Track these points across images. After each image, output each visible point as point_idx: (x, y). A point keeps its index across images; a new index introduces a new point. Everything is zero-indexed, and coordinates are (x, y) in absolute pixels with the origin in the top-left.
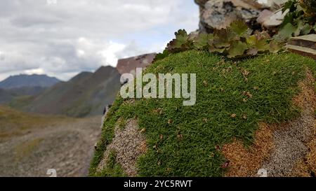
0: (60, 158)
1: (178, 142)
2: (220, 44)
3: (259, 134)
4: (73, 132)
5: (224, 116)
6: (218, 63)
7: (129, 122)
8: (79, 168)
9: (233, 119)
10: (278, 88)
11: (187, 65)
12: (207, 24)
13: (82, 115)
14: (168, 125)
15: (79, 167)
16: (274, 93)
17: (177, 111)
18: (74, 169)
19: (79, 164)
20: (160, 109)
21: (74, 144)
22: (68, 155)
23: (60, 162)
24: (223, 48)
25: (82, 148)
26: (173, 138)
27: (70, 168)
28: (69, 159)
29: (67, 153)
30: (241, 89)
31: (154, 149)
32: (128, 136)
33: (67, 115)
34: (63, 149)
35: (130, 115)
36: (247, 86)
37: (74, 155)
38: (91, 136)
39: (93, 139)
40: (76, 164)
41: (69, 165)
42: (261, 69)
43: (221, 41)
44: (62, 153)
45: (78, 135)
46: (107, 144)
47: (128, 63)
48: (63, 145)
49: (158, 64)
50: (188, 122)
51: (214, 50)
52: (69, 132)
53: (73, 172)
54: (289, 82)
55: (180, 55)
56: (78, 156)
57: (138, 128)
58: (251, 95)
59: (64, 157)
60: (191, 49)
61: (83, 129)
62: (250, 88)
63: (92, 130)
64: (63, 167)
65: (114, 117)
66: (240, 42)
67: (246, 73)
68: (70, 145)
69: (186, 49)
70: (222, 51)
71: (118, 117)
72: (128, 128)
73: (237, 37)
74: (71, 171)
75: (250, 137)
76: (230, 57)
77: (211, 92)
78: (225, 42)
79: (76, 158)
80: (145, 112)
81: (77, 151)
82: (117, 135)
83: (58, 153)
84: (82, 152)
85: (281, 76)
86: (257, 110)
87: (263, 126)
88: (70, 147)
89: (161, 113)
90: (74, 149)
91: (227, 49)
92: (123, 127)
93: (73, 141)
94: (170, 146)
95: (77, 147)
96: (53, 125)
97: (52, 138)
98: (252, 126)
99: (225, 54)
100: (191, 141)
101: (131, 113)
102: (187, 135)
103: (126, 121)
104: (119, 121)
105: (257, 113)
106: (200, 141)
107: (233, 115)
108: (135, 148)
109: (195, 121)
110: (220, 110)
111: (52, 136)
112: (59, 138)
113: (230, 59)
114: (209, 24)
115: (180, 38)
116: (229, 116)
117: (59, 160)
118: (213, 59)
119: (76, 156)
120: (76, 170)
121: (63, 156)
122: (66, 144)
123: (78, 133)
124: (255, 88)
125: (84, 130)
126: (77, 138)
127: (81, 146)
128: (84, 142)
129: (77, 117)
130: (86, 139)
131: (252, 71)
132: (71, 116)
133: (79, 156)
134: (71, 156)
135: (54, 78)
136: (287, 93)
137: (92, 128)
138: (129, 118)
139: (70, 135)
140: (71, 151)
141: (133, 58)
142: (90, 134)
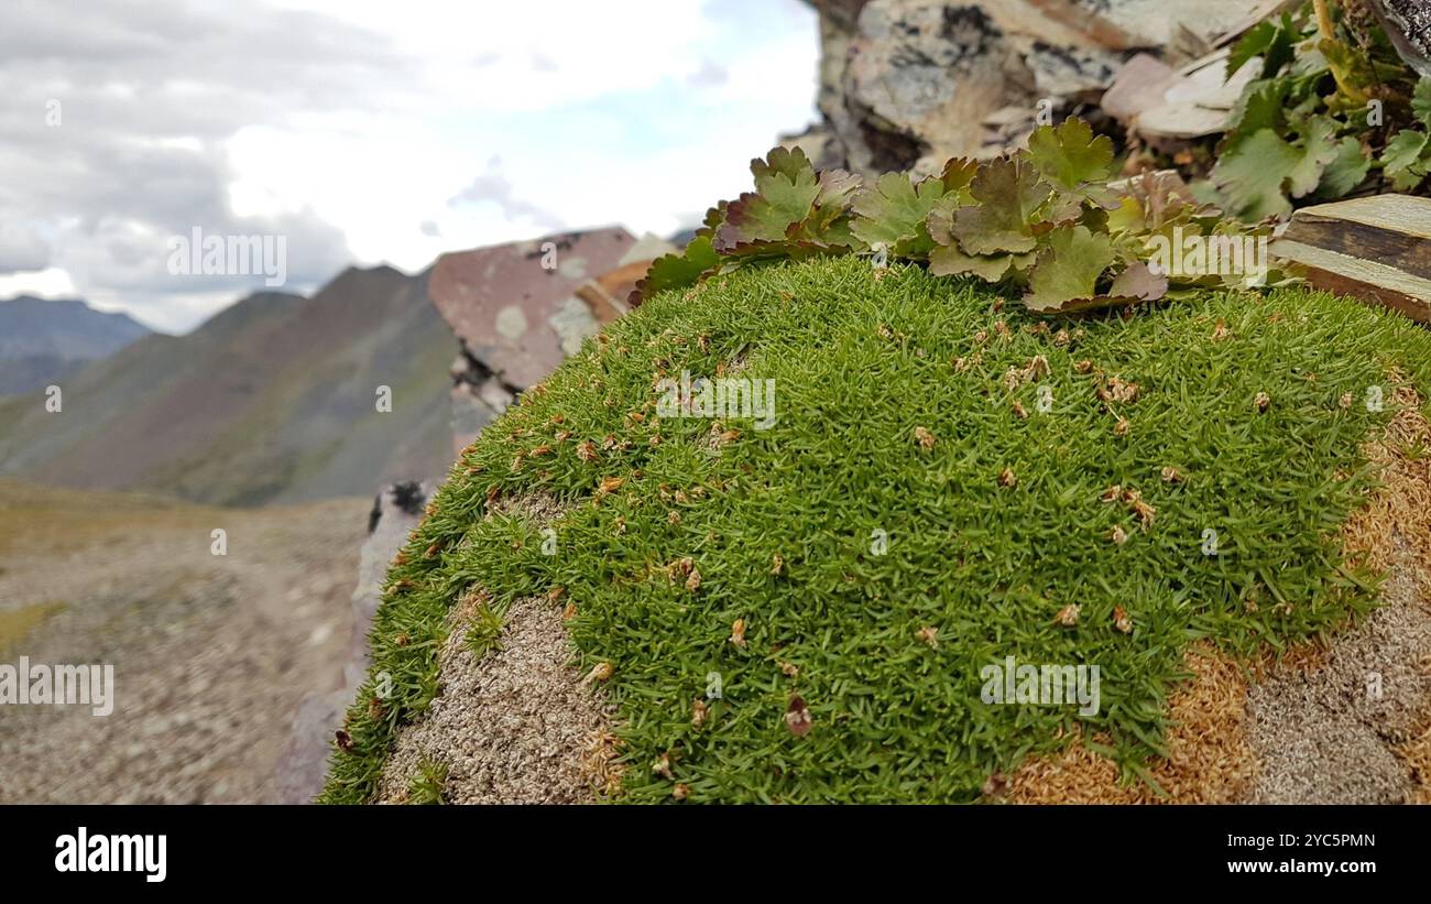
0: (145, 697)
1: (788, 746)
2: (988, 237)
3: (1189, 706)
4: (210, 577)
5: (1020, 618)
6: (980, 335)
7: (519, 619)
8: (234, 746)
9: (1072, 632)
10: (1276, 473)
11: (827, 337)
12: (870, 110)
13: (252, 498)
14: (729, 649)
15: (240, 738)
16: (1264, 500)
17: (783, 578)
18: (211, 747)
19: (235, 725)
20: (688, 559)
21: (213, 628)
22: (184, 679)
23: (144, 713)
24: (999, 255)
25: (253, 652)
26: (758, 723)
27: (192, 741)
28: (188, 699)
29: (178, 671)
30: (1096, 472)
31: (660, 776)
32: (514, 695)
33: (183, 492)
34: (159, 651)
35: (524, 581)
36: (1128, 458)
37: (214, 682)
38: (295, 594)
39: (303, 611)
40: (220, 726)
41: (190, 727)
42: (1195, 373)
43: (989, 223)
44: (154, 669)
45: (234, 592)
46: (403, 721)
47: (490, 271)
48: (163, 636)
49: (664, 316)
50: (836, 640)
51: (957, 267)
52: (188, 575)
53: (205, 763)
54: (1326, 445)
55: (780, 280)
56: (234, 688)
57: (572, 658)
58: (1147, 509)
59: (162, 692)
60: (838, 252)
61: (258, 560)
62: (1144, 473)
63: (297, 569)
64: (159, 736)
65: (438, 585)
66: (1082, 232)
67: (1122, 391)
68: (192, 634)
69: (813, 251)
70: (994, 273)
71: (464, 584)
72: (514, 650)
73: (1066, 207)
74: (197, 757)
75: (1148, 726)
76: (1035, 303)
77: (954, 487)
78: (1006, 227)
79: (223, 701)
80: (609, 575)
81: (230, 664)
82: (454, 686)
83: (139, 671)
84: (251, 669)
85: (1288, 413)
86: (1176, 585)
87: (1202, 664)
88: (194, 647)
89: (693, 581)
90: (212, 654)
91: (1021, 265)
92: (488, 644)
93: (209, 615)
94: (744, 762)
95: (230, 648)
96: (113, 543)
97: (108, 603)
98: (1157, 666)
99: (1014, 288)
100: (851, 742)
101: (533, 573)
102: (834, 709)
103: (503, 615)
104: (466, 606)
105: (1178, 601)
106: (902, 742)
107: (1070, 614)
108: (554, 761)
109: (871, 638)
110: (1004, 586)
111: (105, 590)
112: (141, 604)
113: (1037, 317)
114: (879, 109)
115: (779, 188)
116: (1048, 614)
117: (139, 708)
118: (955, 311)
119: (220, 689)
120: (220, 751)
121: (158, 686)
122: (175, 630)
123: (233, 580)
124: (1169, 472)
125: (260, 569)
126: (229, 602)
127: (245, 640)
128: (262, 623)
129: (230, 504)
130: (271, 607)
131: (1151, 385)
132: (202, 498)
133: (235, 686)
134: (198, 686)
135: (121, 318)
136: (1318, 500)
137: (299, 557)
138: (519, 595)
139: (196, 590)
140: (195, 662)
141: (512, 246)
142: (290, 584)
